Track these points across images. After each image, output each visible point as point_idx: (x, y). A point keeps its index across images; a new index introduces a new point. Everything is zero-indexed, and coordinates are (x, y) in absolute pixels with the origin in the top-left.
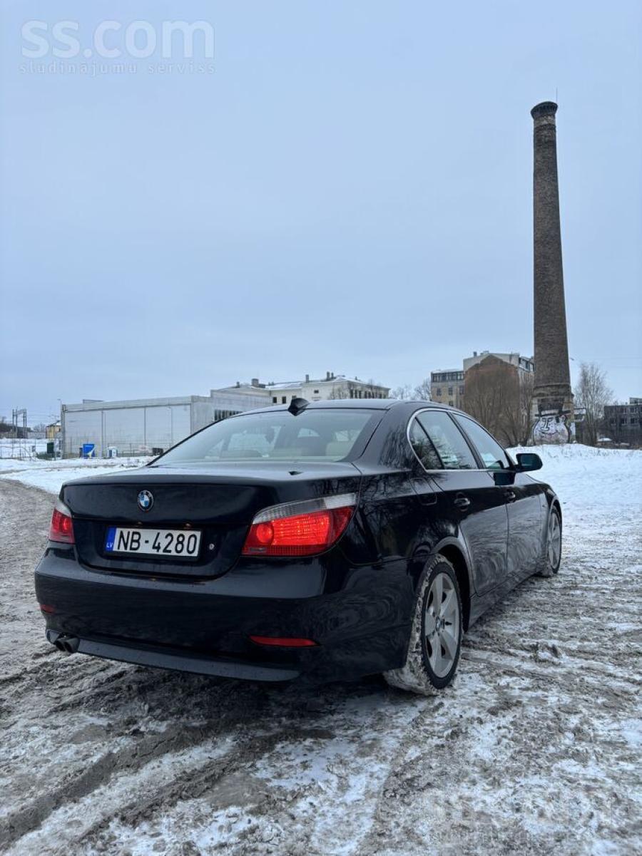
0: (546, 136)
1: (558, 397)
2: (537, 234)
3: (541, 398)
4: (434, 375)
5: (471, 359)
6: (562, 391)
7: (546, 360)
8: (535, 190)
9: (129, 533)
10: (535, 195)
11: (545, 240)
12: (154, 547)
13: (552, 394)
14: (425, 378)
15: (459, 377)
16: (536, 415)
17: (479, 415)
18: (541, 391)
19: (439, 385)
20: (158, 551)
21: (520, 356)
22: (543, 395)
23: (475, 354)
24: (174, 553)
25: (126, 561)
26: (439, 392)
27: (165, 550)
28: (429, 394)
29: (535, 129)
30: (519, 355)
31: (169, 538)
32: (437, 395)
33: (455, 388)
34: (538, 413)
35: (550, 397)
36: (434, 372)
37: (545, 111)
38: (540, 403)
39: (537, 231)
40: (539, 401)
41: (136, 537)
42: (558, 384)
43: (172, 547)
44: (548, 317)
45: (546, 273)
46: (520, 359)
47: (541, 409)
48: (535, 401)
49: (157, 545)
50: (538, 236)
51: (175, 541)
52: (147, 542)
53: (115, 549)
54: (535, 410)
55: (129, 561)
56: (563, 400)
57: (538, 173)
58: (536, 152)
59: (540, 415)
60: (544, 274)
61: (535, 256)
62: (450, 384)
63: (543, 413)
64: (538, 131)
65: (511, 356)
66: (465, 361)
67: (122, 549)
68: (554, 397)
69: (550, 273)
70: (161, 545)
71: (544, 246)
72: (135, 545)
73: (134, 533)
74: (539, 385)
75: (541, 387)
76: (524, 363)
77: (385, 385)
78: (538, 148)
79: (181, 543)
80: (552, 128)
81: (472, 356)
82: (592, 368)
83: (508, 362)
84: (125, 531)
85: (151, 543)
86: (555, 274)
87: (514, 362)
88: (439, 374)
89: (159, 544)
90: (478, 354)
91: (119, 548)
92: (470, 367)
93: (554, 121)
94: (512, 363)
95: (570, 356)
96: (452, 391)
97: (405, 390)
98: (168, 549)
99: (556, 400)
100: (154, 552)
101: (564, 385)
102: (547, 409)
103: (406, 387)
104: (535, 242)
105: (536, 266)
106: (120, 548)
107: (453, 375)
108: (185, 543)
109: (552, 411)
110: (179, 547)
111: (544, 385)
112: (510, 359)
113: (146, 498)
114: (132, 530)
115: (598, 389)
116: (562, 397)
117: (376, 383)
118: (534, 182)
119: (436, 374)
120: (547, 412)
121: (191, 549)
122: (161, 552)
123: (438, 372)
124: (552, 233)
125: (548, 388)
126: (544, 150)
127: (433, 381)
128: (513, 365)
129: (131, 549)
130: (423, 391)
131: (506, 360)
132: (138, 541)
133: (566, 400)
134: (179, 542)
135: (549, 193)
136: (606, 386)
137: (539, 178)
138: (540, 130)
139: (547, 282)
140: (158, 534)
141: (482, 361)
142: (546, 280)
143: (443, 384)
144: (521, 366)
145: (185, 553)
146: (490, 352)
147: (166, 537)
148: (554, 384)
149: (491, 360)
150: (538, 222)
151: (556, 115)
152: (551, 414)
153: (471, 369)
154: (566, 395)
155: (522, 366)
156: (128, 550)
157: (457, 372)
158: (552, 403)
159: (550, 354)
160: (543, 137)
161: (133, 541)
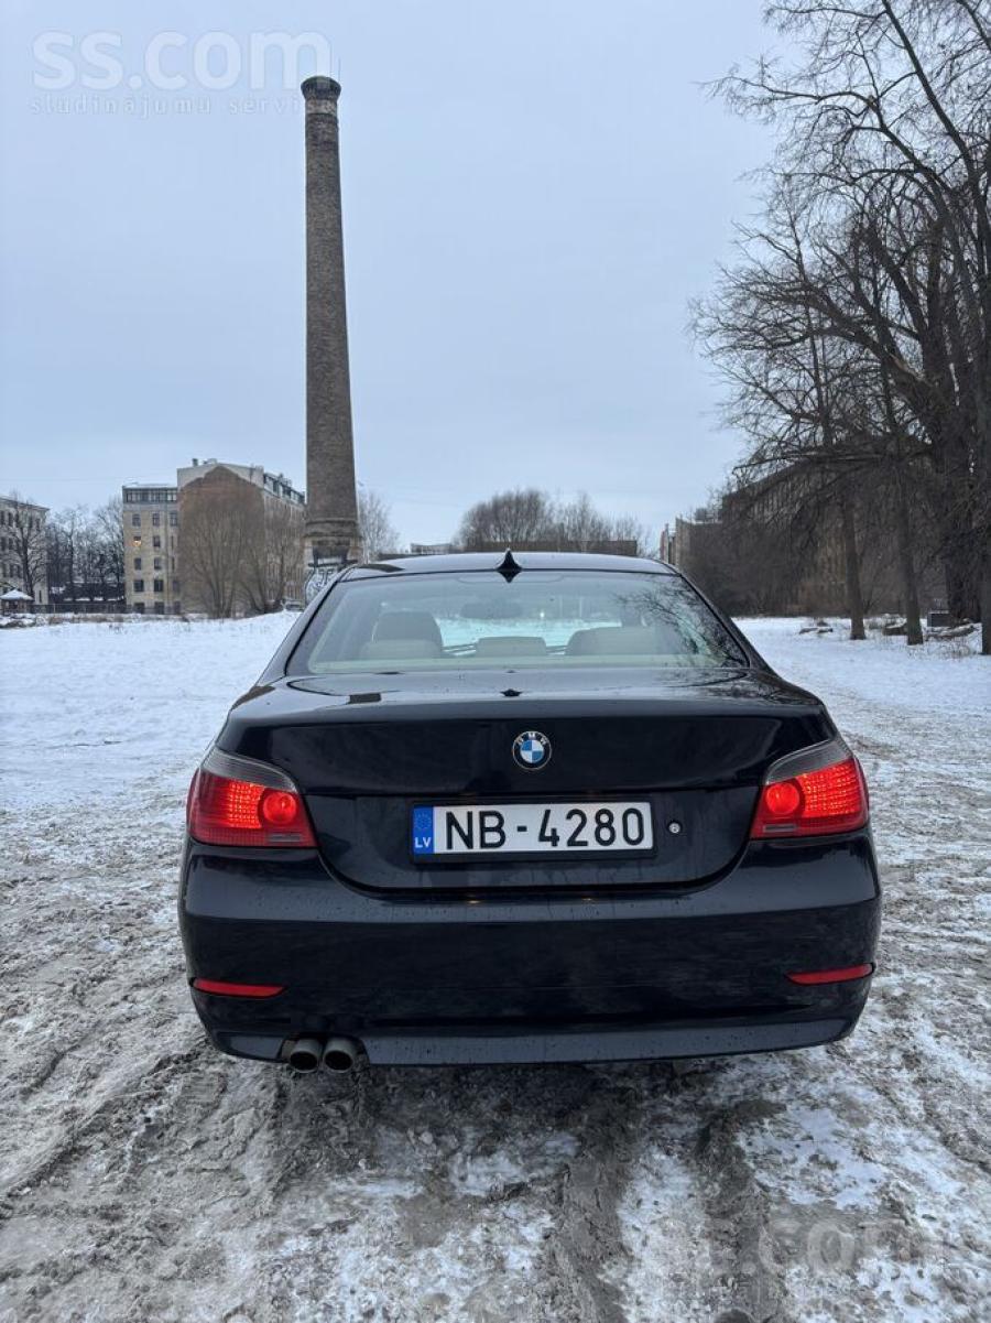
0: (324, 132)
1: (342, 539)
2: (312, 285)
3: (317, 539)
4: (127, 492)
5: (188, 469)
6: (347, 530)
7: (324, 482)
8: (308, 214)
9: (470, 815)
10: (308, 223)
11: (324, 297)
12: (542, 838)
13: (333, 534)
14: (113, 495)
15: (169, 498)
16: (310, 565)
17: (209, 561)
18: (318, 529)
19: (137, 507)
20: (555, 845)
21: (265, 471)
22: (320, 535)
23: (195, 461)
24: (594, 846)
25: (473, 870)
26: (136, 520)
27: (571, 842)
28: (118, 521)
29: (308, 116)
30: (262, 470)
31: (577, 819)
32: (134, 524)
33: (162, 515)
34: (312, 561)
35: (330, 538)
36: (129, 487)
37: (321, 92)
38: (316, 546)
39: (312, 281)
40: (313, 543)
41: (491, 822)
42: (341, 519)
43: (587, 835)
44: (327, 416)
45: (325, 348)
46: (265, 476)
47: (317, 555)
48: (308, 543)
49: (548, 833)
50: (312, 289)
51: (591, 825)
52: (522, 829)
53: (440, 847)
54: (308, 557)
55: (483, 869)
56: (348, 544)
57: (313, 188)
58: (310, 155)
59: (315, 565)
60: (322, 349)
61: (309, 319)
62: (155, 507)
63: (320, 562)
64: (313, 120)
65: (252, 470)
66: (180, 472)
67: (459, 846)
68: (336, 539)
69: (331, 349)
70: (558, 834)
71: (323, 307)
72: (492, 837)
73: (483, 815)
74: (313, 520)
75: (316, 523)
76: (271, 483)
77: (41, 504)
78: (314, 148)
79: (609, 825)
80: (333, 121)
81: (191, 465)
82: (372, 498)
83: (247, 478)
84: (460, 813)
85: (534, 830)
86: (337, 352)
87: (256, 480)
88: (136, 490)
89: (554, 831)
90: (200, 463)
91: (450, 845)
92: (188, 481)
93: (335, 112)
94: (253, 481)
95: (357, 479)
96: (158, 519)
97: (78, 512)
98: (578, 839)
99: (339, 544)
100: (547, 847)
101: (349, 523)
102: (327, 557)
103: (79, 508)
104: (310, 297)
105: (310, 335)
106: (454, 845)
107: (160, 494)
108: (618, 825)
109: (333, 560)
110: (605, 834)
111: (321, 519)
112: (251, 475)
113: (537, 746)
114: (476, 810)
115: (379, 529)
116: (347, 539)
117: (23, 498)
118: (307, 202)
119: (131, 490)
120: (326, 561)
121: (634, 835)
122: (562, 846)
123: (134, 486)
124: (335, 287)
125: (328, 525)
126: (322, 153)
127: (126, 500)
128: (254, 485)
129: (483, 844)
130: (108, 516)
131: (244, 476)
132: (498, 829)
133: (352, 542)
134: (601, 825)
135: (329, 226)
136: (391, 526)
137: (314, 196)
138: (316, 119)
139: (327, 363)
140: (548, 813)
141: (208, 474)
142: (325, 359)
143: (144, 506)
144: (266, 487)
145: (620, 844)
146: (219, 461)
147: (569, 817)
148: (336, 519)
149: (220, 474)
150: (314, 267)
151: (338, 102)
152: (331, 564)
153: (191, 485)
154: (352, 536)
155: (268, 487)
156: (477, 848)
157: (166, 490)
158: (333, 547)
159: (329, 474)
160: (320, 132)
161: (484, 830)
